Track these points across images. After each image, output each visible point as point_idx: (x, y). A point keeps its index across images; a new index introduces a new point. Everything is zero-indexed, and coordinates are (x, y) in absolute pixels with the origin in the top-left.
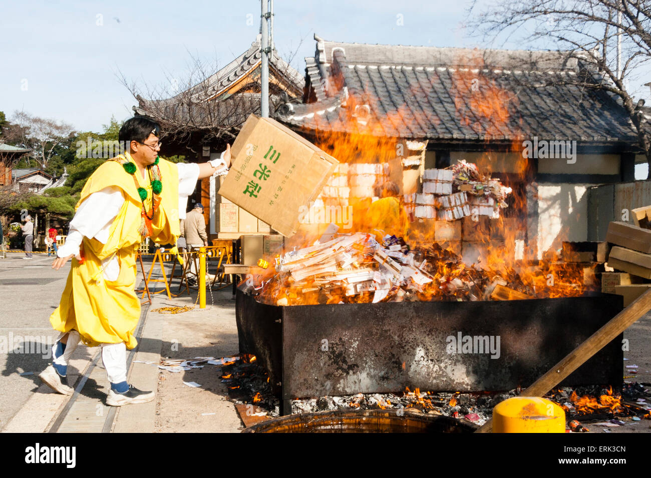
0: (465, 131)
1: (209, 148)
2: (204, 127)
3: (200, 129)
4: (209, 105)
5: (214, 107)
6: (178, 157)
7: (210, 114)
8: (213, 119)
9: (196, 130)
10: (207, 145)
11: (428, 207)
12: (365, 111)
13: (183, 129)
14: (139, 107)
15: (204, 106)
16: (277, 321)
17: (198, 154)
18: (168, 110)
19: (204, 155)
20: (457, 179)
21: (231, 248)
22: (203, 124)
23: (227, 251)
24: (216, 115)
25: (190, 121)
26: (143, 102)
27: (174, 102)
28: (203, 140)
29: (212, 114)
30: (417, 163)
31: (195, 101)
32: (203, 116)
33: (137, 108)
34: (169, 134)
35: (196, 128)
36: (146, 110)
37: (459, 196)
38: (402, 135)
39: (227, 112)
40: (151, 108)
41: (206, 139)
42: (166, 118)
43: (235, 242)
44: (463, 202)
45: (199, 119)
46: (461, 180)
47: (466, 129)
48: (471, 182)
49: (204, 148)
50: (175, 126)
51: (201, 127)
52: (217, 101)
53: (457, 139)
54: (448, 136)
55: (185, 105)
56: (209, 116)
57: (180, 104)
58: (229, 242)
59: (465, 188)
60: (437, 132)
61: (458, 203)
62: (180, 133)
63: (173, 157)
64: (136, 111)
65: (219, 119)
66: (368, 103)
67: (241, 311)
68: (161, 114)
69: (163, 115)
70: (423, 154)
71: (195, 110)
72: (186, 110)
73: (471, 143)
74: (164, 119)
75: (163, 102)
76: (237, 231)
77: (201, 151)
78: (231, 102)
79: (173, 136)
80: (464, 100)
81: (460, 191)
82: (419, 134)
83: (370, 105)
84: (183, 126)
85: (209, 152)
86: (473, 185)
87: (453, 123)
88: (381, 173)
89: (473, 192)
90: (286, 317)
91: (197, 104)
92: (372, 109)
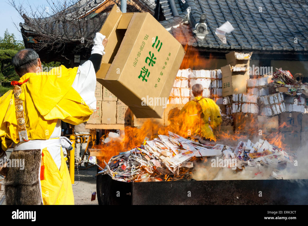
0: (282, 44)
1: (79, 56)
2: (76, 40)
3: (72, 41)
4: (79, 22)
5: (84, 24)
6: (55, 63)
7: (80, 30)
8: (83, 34)
9: (69, 42)
10: (78, 54)
11: (252, 104)
12: (203, 28)
13: (59, 41)
14: (25, 24)
15: (76, 23)
16: (127, 194)
17: (70, 61)
18: (47, 26)
19: (75, 62)
20: (275, 82)
21: (96, 136)
22: (75, 37)
23: (93, 138)
24: (85, 30)
25: (65, 35)
26: (28, 19)
27: (52, 20)
28: (74, 50)
29: (82, 29)
30: (243, 69)
31: (69, 19)
32: (75, 31)
33: (23, 25)
34: (48, 45)
35: (69, 40)
36: (30, 26)
37: (278, 96)
38: (232, 47)
39: (94, 28)
40: (34, 25)
41: (77, 49)
42: (45, 32)
43: (99, 131)
44: (280, 100)
45: (71, 34)
46: (279, 84)
47: (284, 43)
48: (287, 86)
49: (75, 56)
50: (53, 39)
51: (73, 40)
52: (86, 19)
53: (276, 51)
54: (269, 48)
55: (61, 22)
56: (79, 31)
57: (57, 22)
58: (94, 131)
59: (282, 90)
60: (260, 45)
61: (277, 101)
62: (56, 44)
63: (51, 63)
64: (22, 27)
65: (88, 34)
66: (205, 21)
67: (100, 186)
68: (41, 29)
69: (43, 30)
70: (249, 62)
71: (69, 25)
72: (61, 26)
73: (288, 53)
74: (44, 33)
75: (43, 20)
76: (100, 123)
77: (73, 58)
78: (97, 19)
79: (51, 46)
80: (282, 20)
81: (277, 92)
82: (245, 46)
83: (207, 23)
84: (59, 39)
85: (79, 59)
86: (288, 88)
87: (273, 38)
88: (215, 77)
89: (288, 93)
90: (134, 191)
91: (70, 21)
92: (209, 27)
